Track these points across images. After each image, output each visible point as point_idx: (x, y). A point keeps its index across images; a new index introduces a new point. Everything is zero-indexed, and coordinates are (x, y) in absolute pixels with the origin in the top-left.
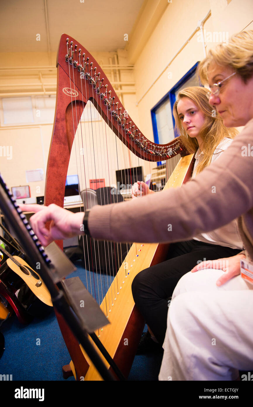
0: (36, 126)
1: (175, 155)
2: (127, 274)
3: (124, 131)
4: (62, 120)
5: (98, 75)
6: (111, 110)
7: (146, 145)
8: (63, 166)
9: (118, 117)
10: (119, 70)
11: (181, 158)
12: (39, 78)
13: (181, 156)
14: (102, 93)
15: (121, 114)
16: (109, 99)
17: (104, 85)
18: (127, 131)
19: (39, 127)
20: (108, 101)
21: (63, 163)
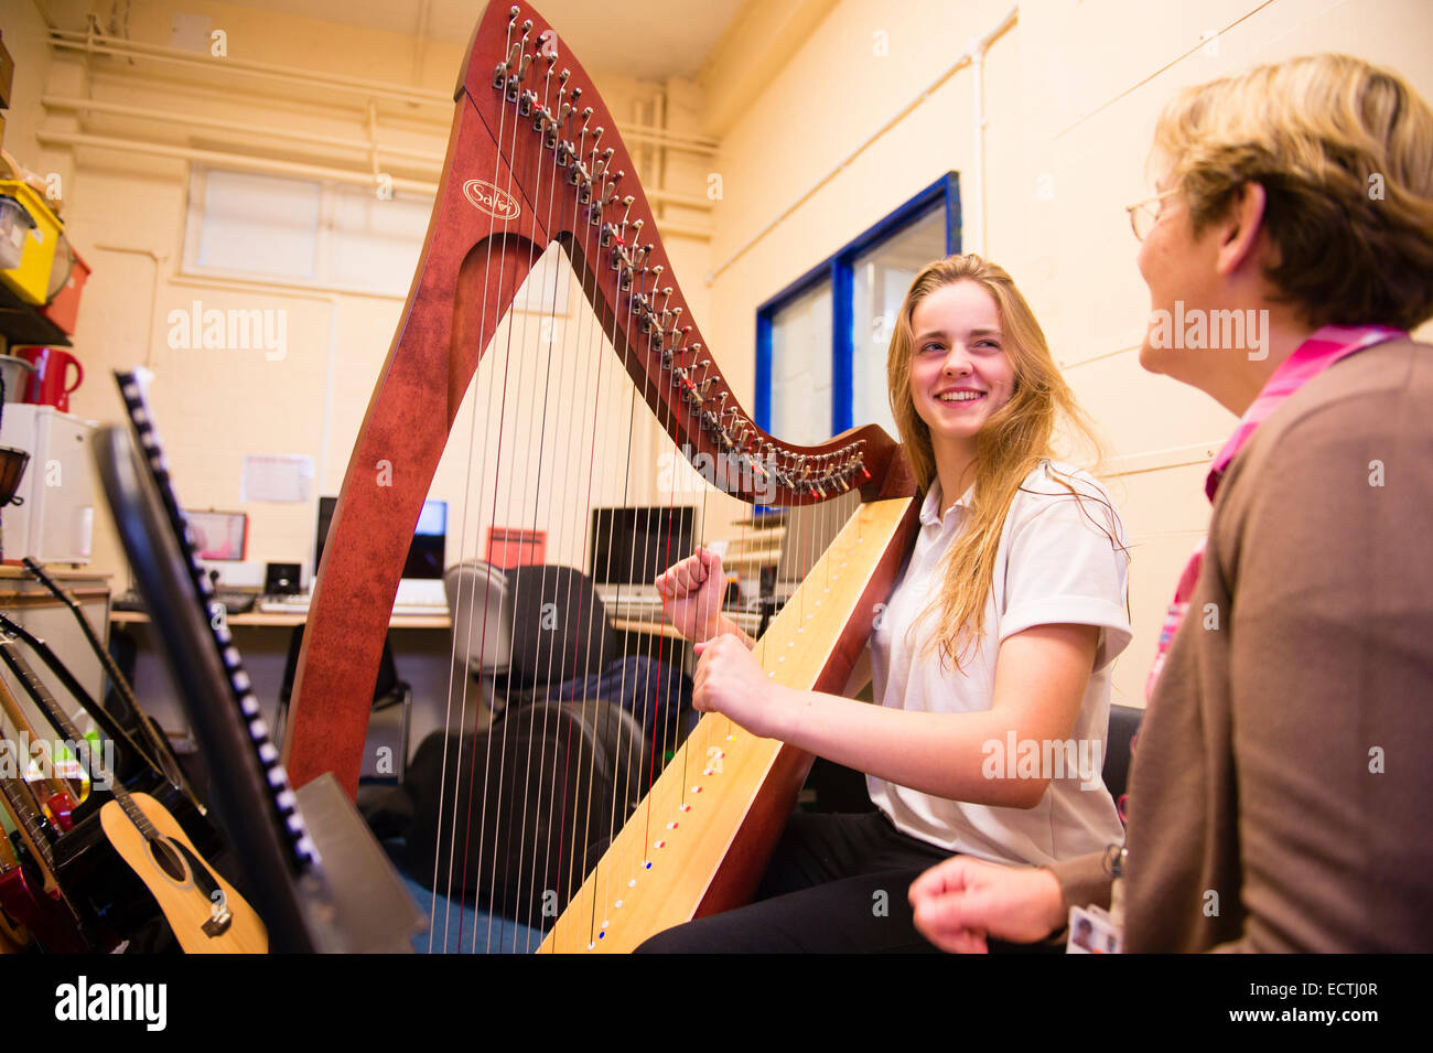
0: (320, 293)
1: (843, 491)
2: (597, 933)
3: (667, 374)
4: (440, 296)
5: (605, 158)
6: (630, 289)
7: (742, 439)
8: (414, 469)
9: (655, 321)
10: (663, 151)
11: (862, 505)
12: (366, 124)
13: (862, 496)
14: (610, 225)
15: (665, 310)
16: (630, 250)
17: (622, 197)
18: (677, 378)
19: (329, 301)
20: (625, 255)
21: (415, 459)
